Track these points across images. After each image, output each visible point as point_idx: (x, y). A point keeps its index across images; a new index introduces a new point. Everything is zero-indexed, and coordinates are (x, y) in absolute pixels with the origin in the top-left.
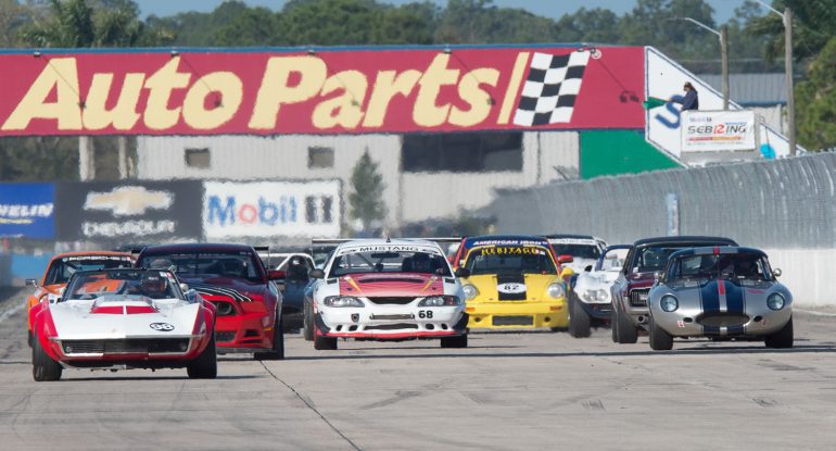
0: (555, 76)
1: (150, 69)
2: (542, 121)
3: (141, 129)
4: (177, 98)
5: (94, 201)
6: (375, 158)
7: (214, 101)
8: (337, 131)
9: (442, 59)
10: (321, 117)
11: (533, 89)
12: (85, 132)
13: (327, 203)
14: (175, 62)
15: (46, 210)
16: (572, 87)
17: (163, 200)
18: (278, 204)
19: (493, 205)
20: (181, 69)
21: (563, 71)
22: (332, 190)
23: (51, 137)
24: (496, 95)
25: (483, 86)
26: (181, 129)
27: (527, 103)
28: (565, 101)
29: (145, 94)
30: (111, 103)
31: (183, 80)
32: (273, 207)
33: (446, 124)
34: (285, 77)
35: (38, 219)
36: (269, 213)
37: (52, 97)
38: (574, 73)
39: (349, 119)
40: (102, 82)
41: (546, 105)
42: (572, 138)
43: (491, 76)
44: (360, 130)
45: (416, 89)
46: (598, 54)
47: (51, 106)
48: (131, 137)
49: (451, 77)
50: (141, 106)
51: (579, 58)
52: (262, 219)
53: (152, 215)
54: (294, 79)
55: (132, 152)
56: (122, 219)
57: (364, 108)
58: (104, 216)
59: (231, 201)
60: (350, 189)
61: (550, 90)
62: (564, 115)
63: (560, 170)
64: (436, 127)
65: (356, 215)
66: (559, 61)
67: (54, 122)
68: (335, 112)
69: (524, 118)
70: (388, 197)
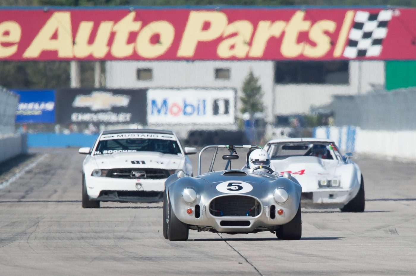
0: (370, 26)
1: (116, 18)
2: (362, 54)
3: (109, 57)
4: (132, 37)
5: (80, 101)
6: (256, 75)
7: (155, 39)
8: (233, 59)
9: (300, 15)
10: (223, 50)
11: (356, 35)
12: (75, 59)
13: (227, 102)
14: (132, 15)
15: (50, 106)
16: (381, 33)
17: (123, 101)
18: (195, 104)
19: (332, 105)
20: (136, 19)
21: (375, 23)
22: (229, 95)
23: (54, 61)
24: (333, 37)
25: (326, 33)
26: (135, 57)
27: (352, 43)
28: (376, 42)
29: (113, 35)
30: (91, 40)
31: (136, 26)
32: (192, 106)
33: (302, 55)
34: (200, 25)
35: (45, 113)
36: (189, 110)
37: (55, 36)
38: (382, 24)
39: (241, 51)
40: (86, 27)
41: (365, 44)
42: (380, 66)
43: (330, 25)
44: (247, 58)
45: (283, 34)
46: (397, 13)
47: (54, 42)
48: (103, 61)
49: (305, 26)
50: (110, 42)
51: (385, 15)
52: (185, 113)
53: (116, 110)
54: (207, 26)
55: (103, 71)
56: (97, 112)
57: (250, 44)
58: (86, 110)
59: (165, 102)
60: (241, 94)
61: (367, 35)
62: (375, 51)
63: (373, 85)
64: (295, 58)
65: (244, 111)
66: (373, 17)
67: (55, 53)
68: (232, 47)
69: (351, 53)
70: (266, 99)
